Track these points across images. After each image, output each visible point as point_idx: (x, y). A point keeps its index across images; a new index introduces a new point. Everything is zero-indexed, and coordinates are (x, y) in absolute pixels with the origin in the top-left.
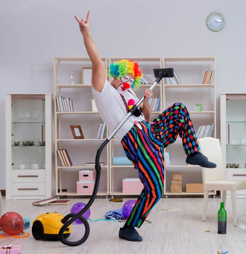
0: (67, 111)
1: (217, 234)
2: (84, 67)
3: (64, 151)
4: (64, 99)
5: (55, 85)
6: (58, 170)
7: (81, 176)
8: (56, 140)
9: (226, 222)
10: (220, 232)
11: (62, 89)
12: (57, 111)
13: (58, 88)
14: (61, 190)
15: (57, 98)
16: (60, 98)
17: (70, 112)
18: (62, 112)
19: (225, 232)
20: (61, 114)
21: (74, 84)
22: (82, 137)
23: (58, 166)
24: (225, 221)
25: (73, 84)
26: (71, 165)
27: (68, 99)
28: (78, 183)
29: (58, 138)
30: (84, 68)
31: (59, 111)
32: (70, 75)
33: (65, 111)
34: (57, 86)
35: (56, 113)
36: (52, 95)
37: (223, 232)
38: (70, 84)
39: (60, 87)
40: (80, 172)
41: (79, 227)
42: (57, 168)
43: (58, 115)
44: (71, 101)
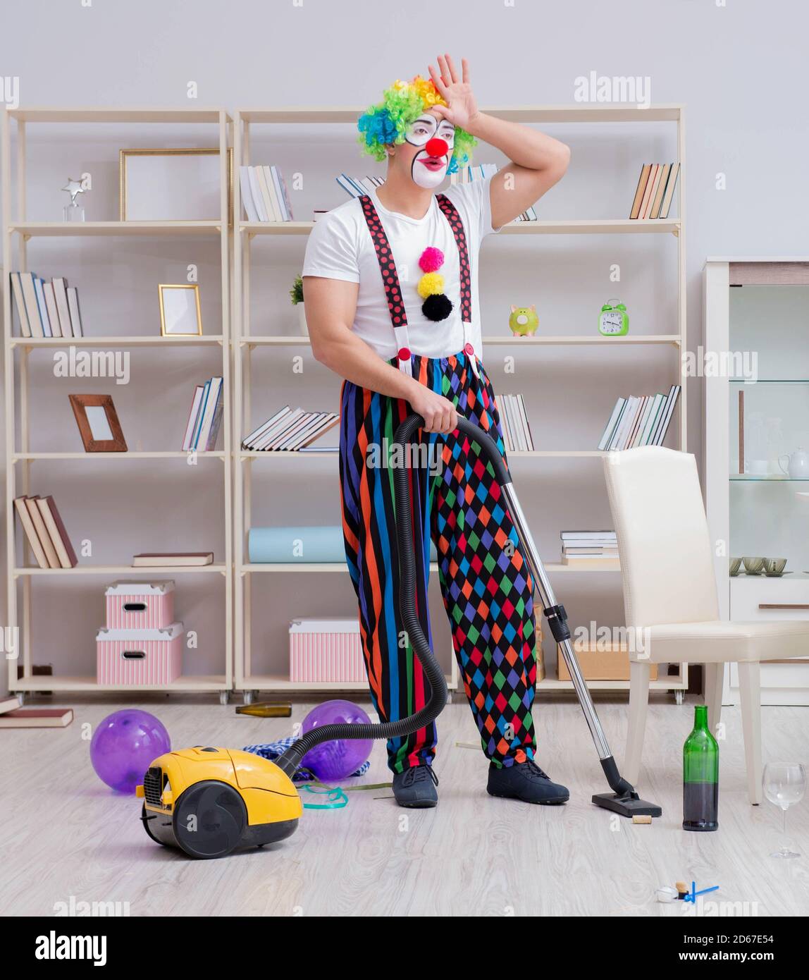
0: (56, 332)
1: (681, 833)
2: (126, 147)
3: (43, 504)
4: (43, 282)
5: (8, 226)
6: (19, 581)
7: (114, 610)
8: (11, 459)
9: (716, 786)
10: (691, 824)
11: (33, 242)
12: (16, 332)
13: (18, 236)
14: (27, 671)
15: (14, 277)
16: (26, 278)
17: (67, 338)
18: (37, 339)
19: (712, 825)
20: (28, 348)
21: (87, 219)
22: (118, 444)
23: (18, 566)
24: (711, 781)
25: (82, 222)
26: (74, 561)
27: (59, 284)
28: (101, 637)
29: (18, 449)
30: (126, 153)
31: (22, 335)
32: (70, 180)
33: (48, 334)
34: (16, 229)
35: (10, 343)
37: (703, 825)
38: (69, 219)
39: (26, 234)
40: (110, 592)
42: (14, 573)
43: (16, 351)
44: (71, 292)
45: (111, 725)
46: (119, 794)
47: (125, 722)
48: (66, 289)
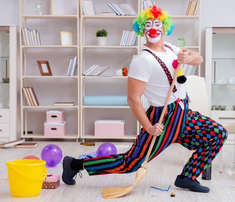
0: (34, 44)
3: (30, 89)
4: (30, 31)
5: (21, 16)
6: (24, 109)
7: (49, 117)
8: (22, 77)
11: (28, 21)
12: (23, 44)
13: (24, 19)
14: (26, 133)
15: (23, 29)
16: (26, 30)
17: (37, 46)
18: (29, 46)
20: (26, 48)
22: (50, 74)
23: (23, 105)
25: (41, 15)
26: (38, 104)
27: (34, 31)
28: (45, 124)
29: (23, 75)
31: (25, 45)
32: (37, 4)
33: (31, 44)
34: (23, 17)
35: (21, 47)
36: (18, 27)
38: (37, 14)
39: (26, 18)
40: (48, 112)
41: (51, 170)
42: (22, 107)
43: (23, 49)
44: (38, 33)
45: (47, 149)
46: (48, 167)
47: (50, 148)
48: (36, 33)
